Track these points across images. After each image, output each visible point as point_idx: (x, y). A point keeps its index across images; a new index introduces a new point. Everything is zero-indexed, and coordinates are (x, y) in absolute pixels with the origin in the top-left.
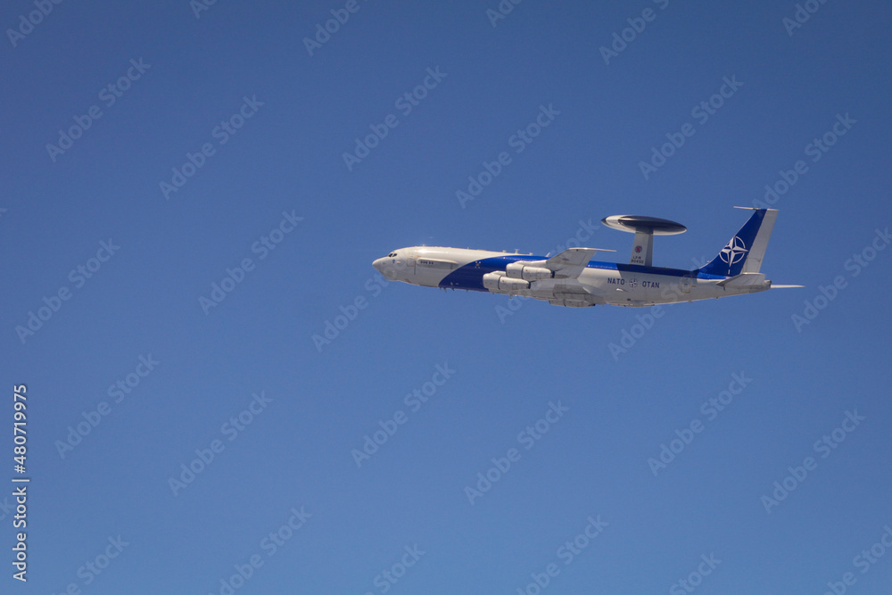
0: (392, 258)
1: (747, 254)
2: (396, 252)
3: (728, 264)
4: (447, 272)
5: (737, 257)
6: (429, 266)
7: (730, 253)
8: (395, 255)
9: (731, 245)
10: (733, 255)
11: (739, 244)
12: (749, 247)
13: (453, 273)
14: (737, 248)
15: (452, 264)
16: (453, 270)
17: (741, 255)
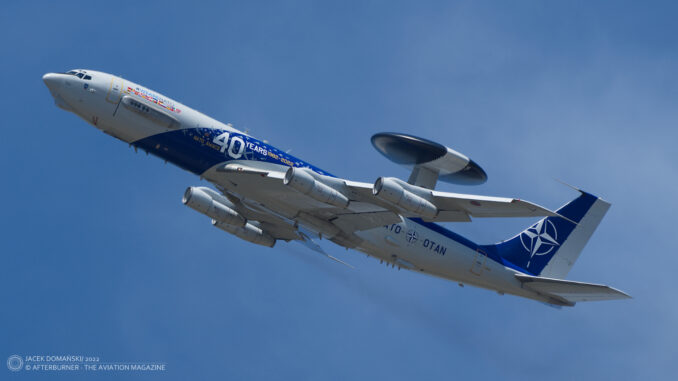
0: (82, 80)
1: (557, 248)
2: (89, 73)
3: (530, 254)
4: (160, 129)
5: (542, 248)
6: (140, 113)
7: (535, 239)
8: (88, 78)
9: (538, 229)
10: (539, 243)
11: (551, 233)
12: (561, 240)
13: (171, 132)
14: (546, 236)
15: (173, 121)
16: (170, 130)
17: (550, 247)
